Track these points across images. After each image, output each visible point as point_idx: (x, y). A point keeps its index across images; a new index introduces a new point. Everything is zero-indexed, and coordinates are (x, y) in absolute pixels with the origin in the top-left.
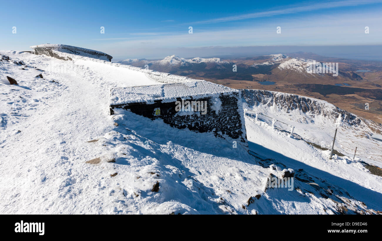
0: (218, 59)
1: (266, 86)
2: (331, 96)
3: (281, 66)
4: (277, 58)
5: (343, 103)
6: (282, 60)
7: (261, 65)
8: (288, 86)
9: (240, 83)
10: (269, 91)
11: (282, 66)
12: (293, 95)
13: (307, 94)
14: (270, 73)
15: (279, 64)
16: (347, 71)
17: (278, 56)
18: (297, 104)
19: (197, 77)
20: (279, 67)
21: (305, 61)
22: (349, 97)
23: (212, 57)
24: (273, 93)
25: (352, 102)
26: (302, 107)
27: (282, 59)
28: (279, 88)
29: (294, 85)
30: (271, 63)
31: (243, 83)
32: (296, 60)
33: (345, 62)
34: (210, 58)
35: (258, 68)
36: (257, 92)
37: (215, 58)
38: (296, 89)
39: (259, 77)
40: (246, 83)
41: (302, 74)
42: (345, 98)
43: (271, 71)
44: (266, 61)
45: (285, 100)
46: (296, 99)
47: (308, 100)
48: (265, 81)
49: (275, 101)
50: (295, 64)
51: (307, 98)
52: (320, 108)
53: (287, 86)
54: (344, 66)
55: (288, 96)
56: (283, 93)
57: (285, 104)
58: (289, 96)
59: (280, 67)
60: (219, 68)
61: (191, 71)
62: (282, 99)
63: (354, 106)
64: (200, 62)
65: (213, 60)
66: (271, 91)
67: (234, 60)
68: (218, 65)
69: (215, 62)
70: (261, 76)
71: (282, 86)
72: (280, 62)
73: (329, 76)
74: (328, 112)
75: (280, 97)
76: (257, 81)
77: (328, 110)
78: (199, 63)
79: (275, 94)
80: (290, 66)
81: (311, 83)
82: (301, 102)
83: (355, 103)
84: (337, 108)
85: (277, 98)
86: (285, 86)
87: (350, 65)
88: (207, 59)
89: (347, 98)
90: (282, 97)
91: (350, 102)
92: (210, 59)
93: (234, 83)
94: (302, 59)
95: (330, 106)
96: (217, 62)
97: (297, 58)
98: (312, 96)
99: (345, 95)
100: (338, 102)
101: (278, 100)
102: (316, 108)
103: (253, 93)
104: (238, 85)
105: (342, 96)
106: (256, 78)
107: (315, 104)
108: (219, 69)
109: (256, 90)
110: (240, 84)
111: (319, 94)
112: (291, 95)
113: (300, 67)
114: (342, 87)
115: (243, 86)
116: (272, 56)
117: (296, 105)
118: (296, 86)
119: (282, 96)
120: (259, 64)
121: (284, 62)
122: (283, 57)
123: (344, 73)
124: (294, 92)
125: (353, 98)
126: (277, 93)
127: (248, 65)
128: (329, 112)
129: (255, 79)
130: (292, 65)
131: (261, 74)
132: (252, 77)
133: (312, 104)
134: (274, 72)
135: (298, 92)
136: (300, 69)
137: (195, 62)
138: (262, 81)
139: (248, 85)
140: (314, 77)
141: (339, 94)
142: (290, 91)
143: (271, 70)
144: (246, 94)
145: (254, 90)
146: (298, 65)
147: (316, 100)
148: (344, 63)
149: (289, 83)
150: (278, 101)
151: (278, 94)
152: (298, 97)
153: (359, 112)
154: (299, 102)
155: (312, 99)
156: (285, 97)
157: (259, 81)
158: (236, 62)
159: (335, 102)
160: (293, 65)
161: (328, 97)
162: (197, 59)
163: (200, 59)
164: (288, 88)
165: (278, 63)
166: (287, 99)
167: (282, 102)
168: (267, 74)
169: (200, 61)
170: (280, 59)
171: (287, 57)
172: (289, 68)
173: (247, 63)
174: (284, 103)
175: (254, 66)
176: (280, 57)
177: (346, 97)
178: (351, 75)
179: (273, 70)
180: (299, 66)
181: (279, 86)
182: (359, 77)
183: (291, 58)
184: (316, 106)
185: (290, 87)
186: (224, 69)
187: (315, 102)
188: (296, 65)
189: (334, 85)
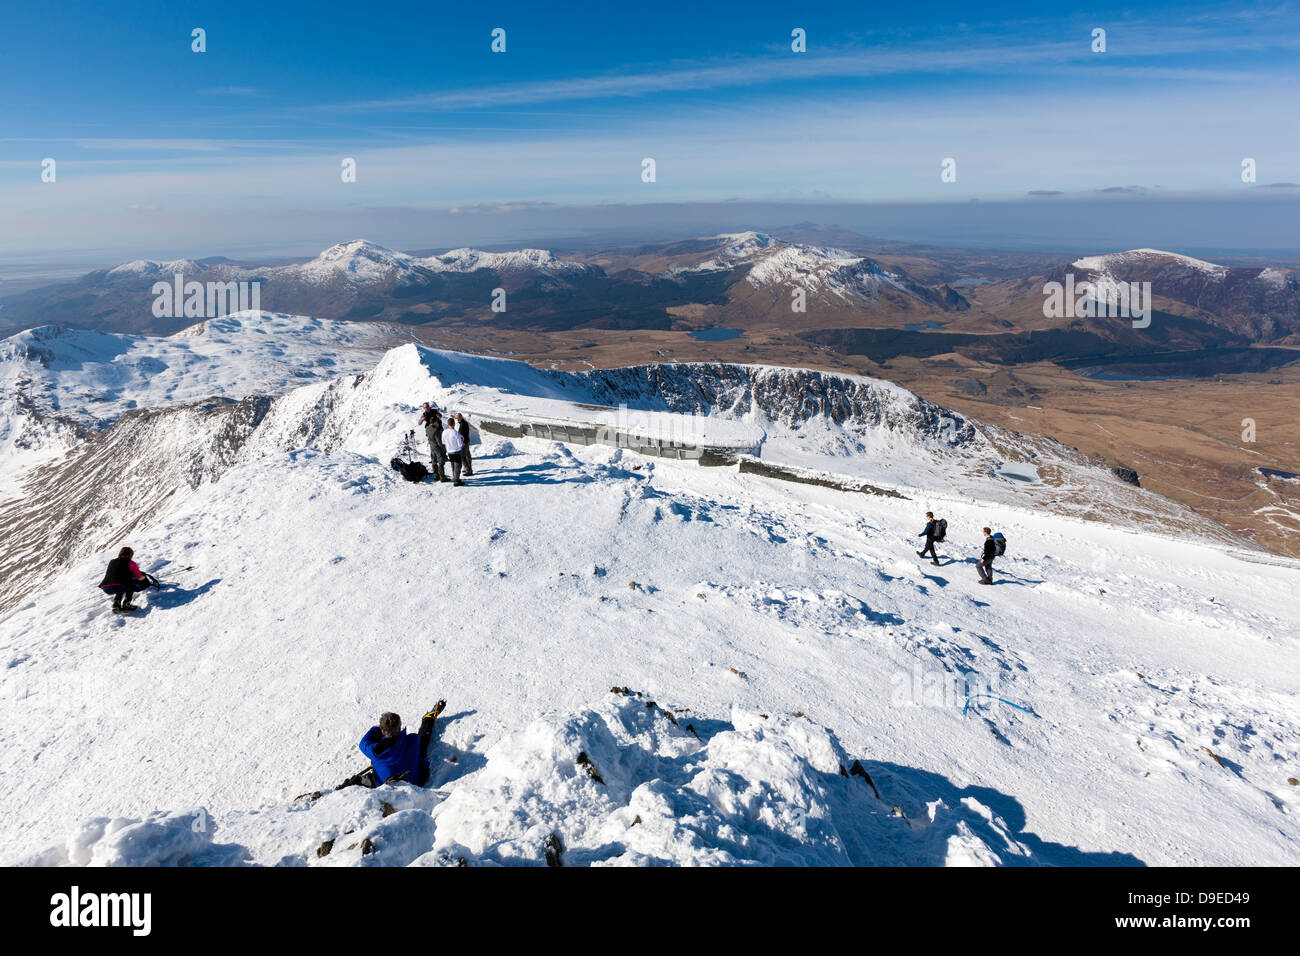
0: (544, 255)
1: (717, 344)
2: (894, 362)
3: (755, 275)
4: (742, 246)
5: (926, 380)
6: (755, 252)
7: (694, 273)
8: (779, 339)
9: (631, 339)
10: (735, 364)
11: (759, 272)
12: (804, 371)
13: (837, 364)
14: (724, 300)
15: (750, 266)
16: (932, 283)
17: (743, 240)
18: (819, 399)
19: (468, 326)
20: (749, 279)
21: (822, 256)
22: (941, 362)
23: (519, 247)
24: (748, 369)
25: (949, 378)
26: (831, 406)
27: (756, 248)
28: (755, 350)
29: (797, 335)
30: (723, 265)
31: (642, 339)
32: (797, 251)
33: (927, 256)
34: (513, 248)
35: (683, 284)
36: (700, 372)
37: (530, 251)
38: (804, 349)
39: (690, 315)
40: (652, 337)
41: (817, 299)
42: (933, 367)
43: (727, 292)
44: (707, 258)
45: (784, 392)
46: (814, 384)
47: (848, 382)
48: (710, 326)
49: (755, 397)
50: (797, 267)
51: (842, 377)
52: (879, 404)
53: (777, 341)
54: (925, 268)
55: (792, 376)
56: (778, 369)
57: (786, 403)
58: (795, 376)
59: (753, 277)
60: (549, 287)
61: (444, 306)
62: (775, 387)
63: (953, 389)
64: (474, 269)
65: (523, 257)
66: (742, 365)
67: (597, 257)
68: (546, 278)
69: (531, 266)
70: (695, 311)
71: (765, 341)
72: (752, 261)
73: (889, 302)
74: (899, 415)
75: (770, 380)
76: (684, 328)
77: (898, 410)
78: (469, 270)
79: (756, 374)
80: (780, 272)
81: (844, 328)
82: (829, 390)
83: (956, 378)
84: (920, 399)
85: (761, 385)
86: (772, 341)
87: (938, 264)
88: (500, 255)
89: (936, 364)
90: (774, 381)
91: (944, 377)
92: (510, 255)
93: (610, 343)
94: (814, 249)
95: (902, 398)
96: (539, 263)
97: (801, 245)
98: (847, 367)
99: (933, 358)
100: (914, 380)
101: (764, 390)
102: (868, 407)
103: (687, 376)
104: (624, 347)
105: (922, 360)
106: (683, 319)
107: (865, 395)
108: (552, 293)
109: (696, 365)
110: (631, 345)
111: (865, 359)
112: (800, 373)
113: (812, 276)
114: (923, 334)
115: (641, 349)
116: (723, 240)
117: (815, 402)
118: (804, 339)
119: (776, 377)
120: (686, 269)
121: (763, 261)
122: (759, 244)
123: (924, 290)
124: (798, 358)
125: (951, 364)
126: (761, 369)
127: (651, 272)
128: (901, 413)
129: (678, 322)
130: (786, 270)
131: (695, 302)
132: (669, 315)
133: (858, 395)
134: (735, 293)
135: (812, 358)
136: (811, 281)
137: (454, 269)
138: (700, 327)
139: (657, 347)
140: (848, 306)
141: (916, 357)
142: (787, 356)
143: (726, 289)
144: (667, 380)
145: (688, 364)
146: (805, 268)
147: (866, 380)
148: (924, 260)
149: (782, 328)
150: (766, 394)
151: (764, 371)
152: (818, 375)
153: (966, 404)
154: (823, 393)
155: (858, 380)
156: (783, 381)
157: (690, 329)
158: (610, 262)
159: (907, 381)
160: (791, 270)
161: (891, 367)
162: (463, 254)
163: (472, 256)
164: (780, 347)
165: (745, 265)
166: (791, 385)
167: (775, 396)
168: (714, 303)
169: (472, 264)
170: (750, 251)
171: (772, 242)
172: (779, 280)
173: (647, 265)
174: (781, 399)
175: (669, 276)
176: (749, 241)
177: (933, 362)
178: (944, 294)
179: (734, 289)
180: (807, 272)
181: (755, 340)
182: (963, 299)
183: (783, 244)
184: (868, 399)
185: (788, 344)
186: (568, 290)
187: (864, 388)
188: (799, 271)
189: (901, 328)
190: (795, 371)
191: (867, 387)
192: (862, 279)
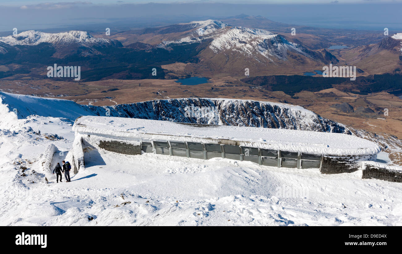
0: (83, 34)
1: (193, 87)
2: (300, 94)
3: (214, 45)
4: (205, 28)
5: (319, 105)
6: (214, 32)
7: (177, 44)
8: (231, 83)
9: (140, 85)
10: (207, 99)
11: (217, 43)
12: (250, 101)
13: (266, 97)
14: (197, 61)
15: (211, 40)
16: (316, 48)
17: (206, 25)
18: (259, 118)
19: (33, 79)
20: (211, 47)
21: (253, 33)
22: (327, 94)
23: (68, 30)
24: (215, 101)
25: (332, 103)
26: (267, 122)
27: (214, 29)
28: (217, 90)
29: (241, 80)
30: (195, 39)
31: (146, 85)
32: (238, 31)
33: (312, 33)
34: (63, 30)
35: (171, 51)
36: (186, 103)
37: (74, 32)
38: (247, 88)
39: (176, 70)
40: (153, 84)
41: (252, 59)
42: (322, 97)
43: (198, 56)
44: (185, 35)
45: (238, 114)
46: (256, 109)
47: (276, 107)
48: (189, 76)
49: (221, 118)
50: (239, 40)
51: (272, 104)
52: (295, 119)
53: (230, 84)
54: (312, 40)
55: (242, 105)
56: (234, 100)
57: (240, 122)
58: (244, 104)
59: (213, 46)
60: (87, 54)
61: (17, 66)
62: (232, 112)
63: (334, 109)
64: (37, 43)
65: (69, 36)
66: (212, 99)
67: (117, 35)
68: (84, 48)
69: (75, 41)
70: (179, 67)
71: (223, 84)
72: (212, 36)
73: (294, 60)
74: (307, 126)
75: (230, 108)
76: (173, 78)
77: (307, 123)
78: (34, 44)
79: (220, 104)
80: (229, 43)
81: (269, 75)
82: (265, 113)
83: (335, 103)
84: (319, 116)
85: (224, 111)
86: (227, 84)
87: (319, 38)
88: (54, 34)
89: (323, 95)
90: (232, 108)
91: (329, 103)
92: (61, 35)
93: (126, 88)
94: (248, 30)
95: (308, 116)
96: (80, 39)
97: (240, 27)
98: (272, 98)
99: (321, 92)
100: (313, 105)
101: (226, 114)
102: (289, 122)
103: (178, 106)
104: (136, 90)
105: (316, 93)
106: (171, 72)
107: (286, 115)
108: (89, 57)
109: (183, 100)
110: (140, 89)
111: (282, 93)
112: (247, 103)
113: (248, 45)
114: (315, 78)
115: (146, 91)
116: (194, 24)
117: (257, 120)
118: (246, 82)
119: (233, 106)
120: (173, 42)
121: (219, 37)
122: (216, 27)
123: (312, 52)
124: (244, 94)
125: (332, 95)
126: (224, 101)
127: (151, 44)
128: (309, 125)
129: (169, 74)
130: (233, 42)
131: (179, 61)
132: (163, 69)
133: (282, 115)
134: (203, 56)
135: (251, 94)
136: (248, 48)
137: (24, 44)
138: (183, 76)
139: (157, 89)
140: (271, 62)
141: (312, 91)
142: (236, 93)
143: (197, 54)
144: (165, 110)
145: (179, 99)
146: (244, 40)
147: (286, 106)
148: (311, 35)
149: (232, 76)
150: (227, 116)
151: (226, 102)
152: (257, 104)
153: (344, 118)
154: (262, 114)
155: (281, 106)
156: (237, 108)
157: (176, 78)
158: (125, 38)
159: (308, 106)
160: (236, 42)
161: (298, 98)
162: (30, 34)
163: (36, 35)
164: (232, 88)
165: (209, 39)
166: (242, 110)
167: (233, 117)
168: (190, 62)
169: (36, 40)
170: (211, 31)
171: (223, 26)
172: (229, 47)
173: (149, 40)
174: (236, 119)
175: (162, 46)
176: (210, 25)
177: (321, 94)
178: (324, 55)
179: (202, 53)
180: (245, 43)
181: (217, 84)
182: (335, 57)
183: (230, 27)
184: (288, 117)
185: (236, 86)
186: (99, 55)
187: (286, 110)
188: (240, 42)
189: (302, 74)
190: (244, 101)
191: (287, 110)
192: (277, 47)
